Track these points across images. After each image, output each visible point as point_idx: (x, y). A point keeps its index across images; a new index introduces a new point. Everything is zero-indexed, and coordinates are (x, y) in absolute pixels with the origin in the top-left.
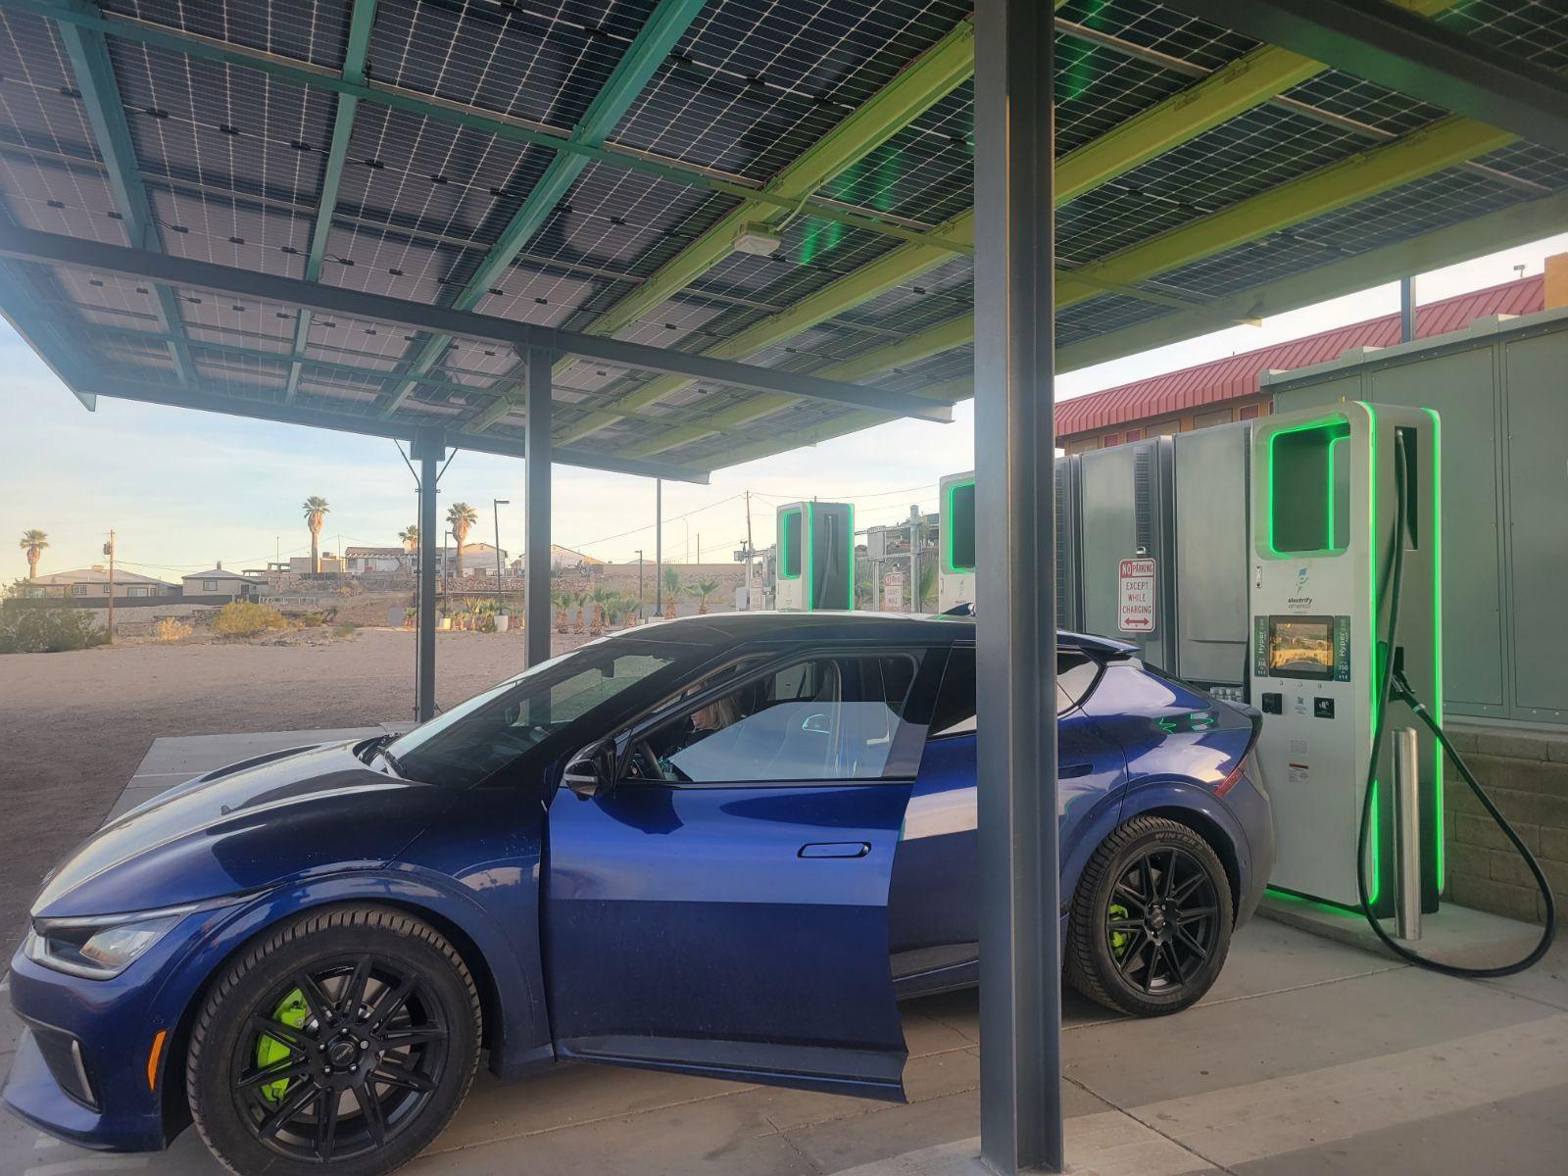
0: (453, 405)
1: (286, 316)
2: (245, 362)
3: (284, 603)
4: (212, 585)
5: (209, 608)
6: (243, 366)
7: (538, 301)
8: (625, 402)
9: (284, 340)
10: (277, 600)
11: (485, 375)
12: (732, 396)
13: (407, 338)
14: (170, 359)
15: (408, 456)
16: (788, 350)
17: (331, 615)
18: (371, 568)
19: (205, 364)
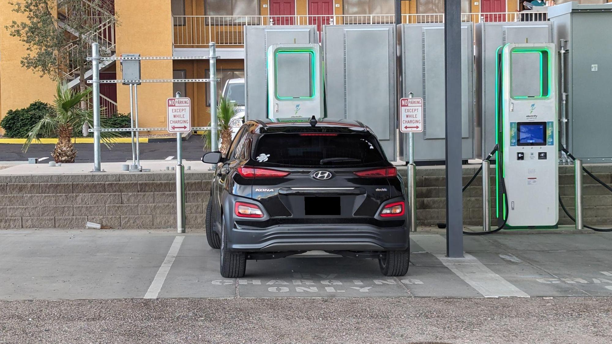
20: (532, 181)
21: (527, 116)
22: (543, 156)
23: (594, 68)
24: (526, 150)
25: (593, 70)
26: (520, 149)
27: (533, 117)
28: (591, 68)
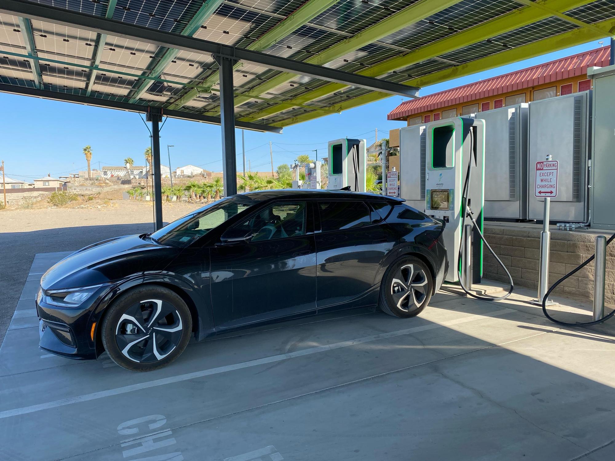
0: (165, 95)
1: (90, 45)
2: (67, 74)
3: (78, 190)
4: (47, 183)
5: (47, 193)
6: (66, 76)
7: (225, 32)
8: (253, 92)
9: (88, 59)
10: (75, 189)
11: (186, 78)
12: (306, 88)
13: (151, 57)
14: (31, 72)
15: (145, 120)
16: (345, 61)
17: (98, 195)
18: (113, 175)
19: (47, 75)
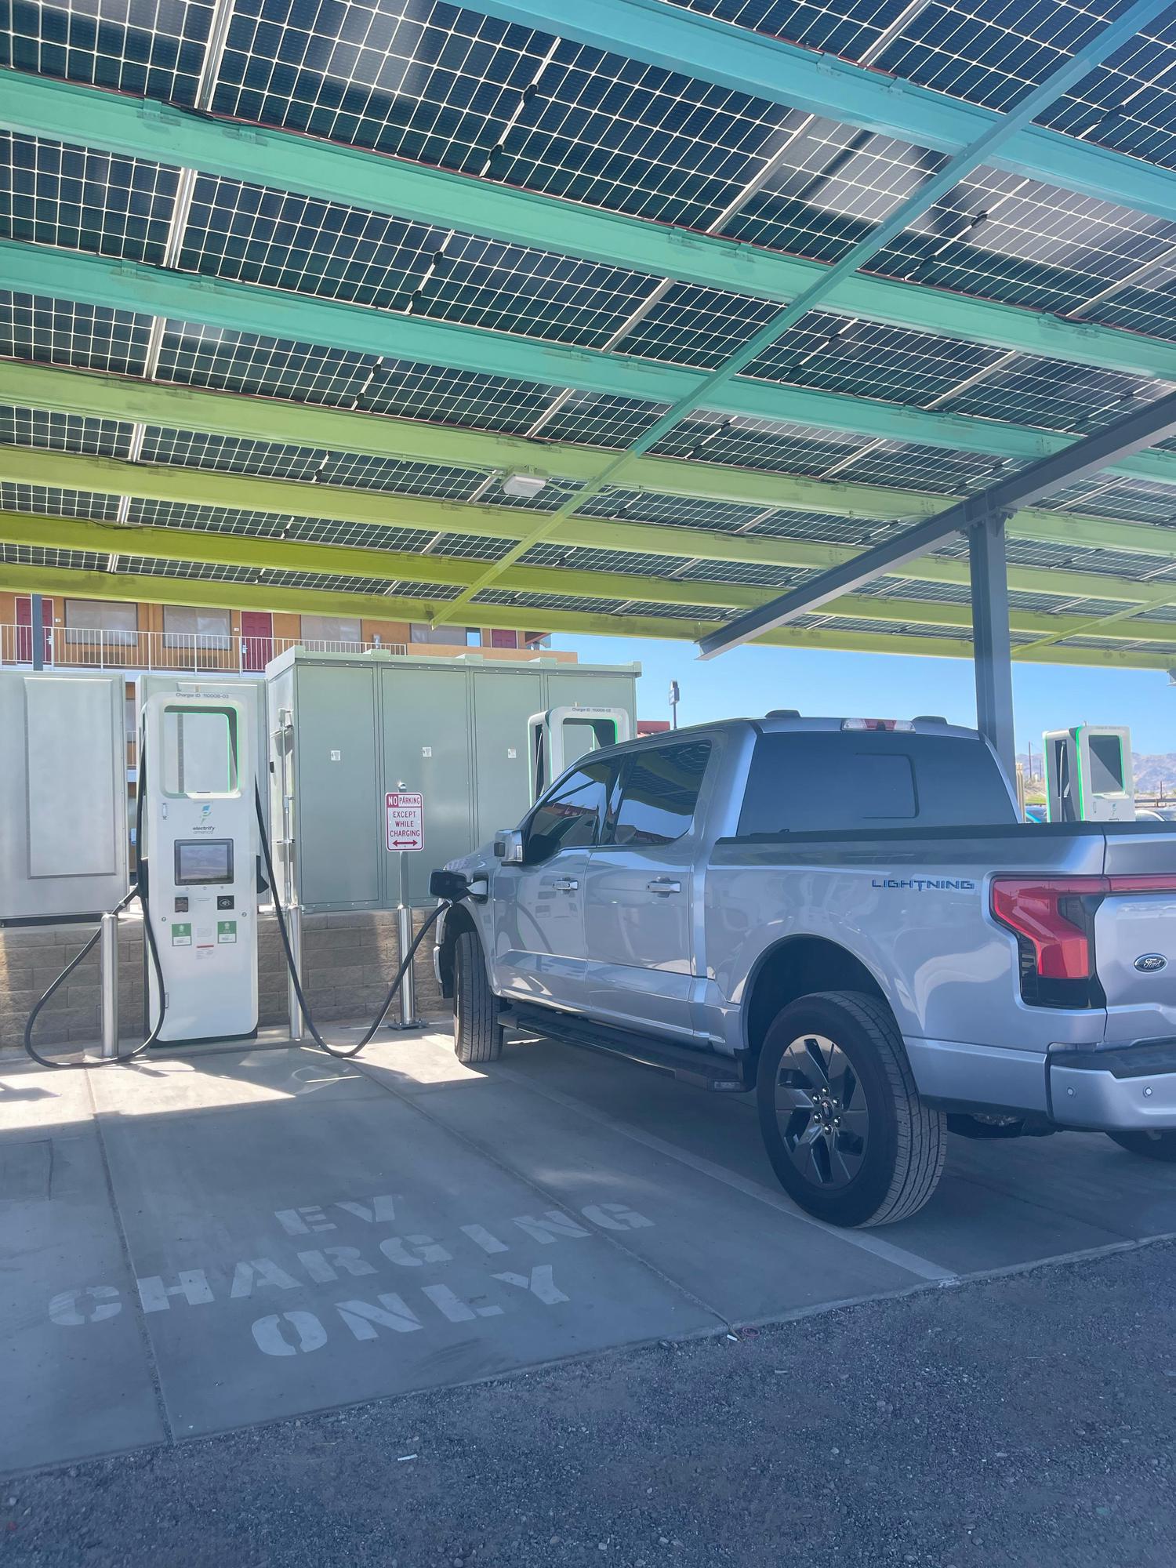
20: (205, 951)
21: (194, 829)
22: (226, 903)
23: (336, 756)
24: (193, 891)
25: (333, 759)
26: (182, 890)
27: (207, 830)
28: (330, 755)
